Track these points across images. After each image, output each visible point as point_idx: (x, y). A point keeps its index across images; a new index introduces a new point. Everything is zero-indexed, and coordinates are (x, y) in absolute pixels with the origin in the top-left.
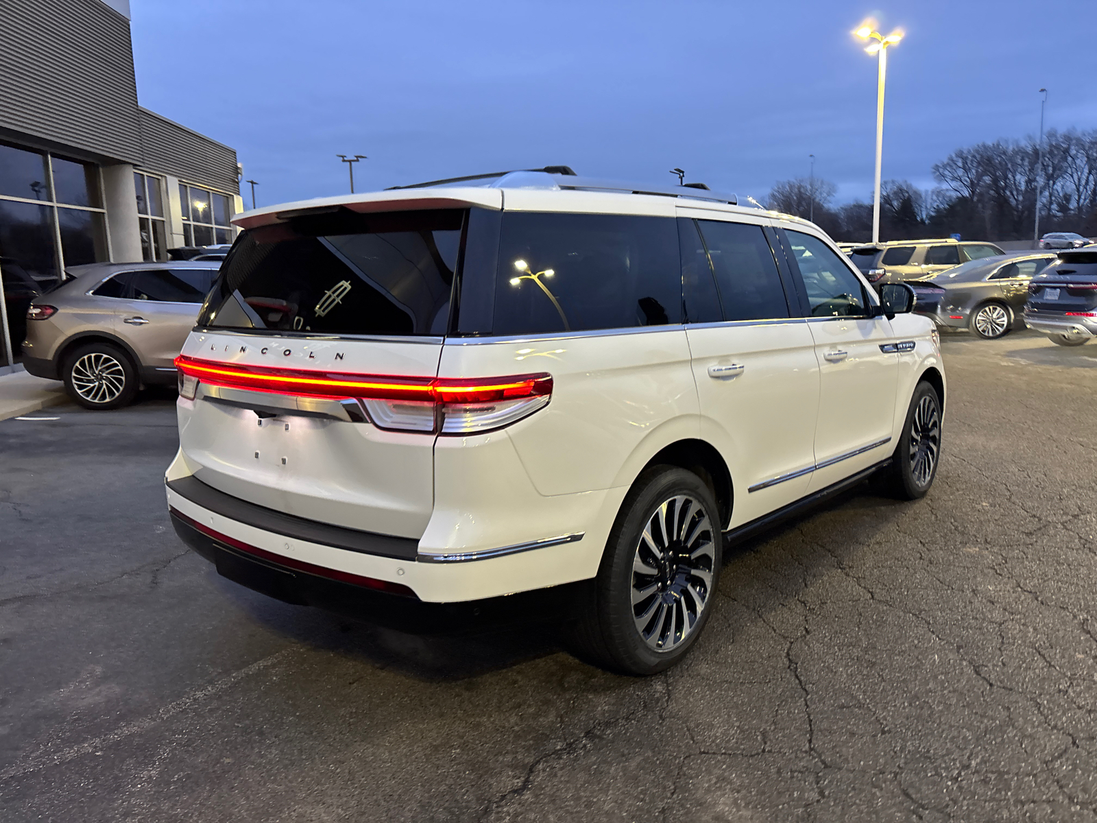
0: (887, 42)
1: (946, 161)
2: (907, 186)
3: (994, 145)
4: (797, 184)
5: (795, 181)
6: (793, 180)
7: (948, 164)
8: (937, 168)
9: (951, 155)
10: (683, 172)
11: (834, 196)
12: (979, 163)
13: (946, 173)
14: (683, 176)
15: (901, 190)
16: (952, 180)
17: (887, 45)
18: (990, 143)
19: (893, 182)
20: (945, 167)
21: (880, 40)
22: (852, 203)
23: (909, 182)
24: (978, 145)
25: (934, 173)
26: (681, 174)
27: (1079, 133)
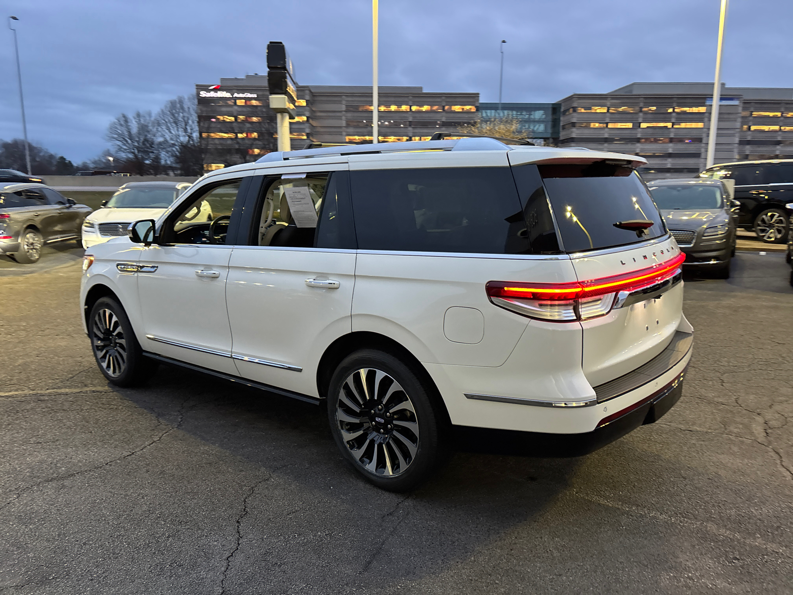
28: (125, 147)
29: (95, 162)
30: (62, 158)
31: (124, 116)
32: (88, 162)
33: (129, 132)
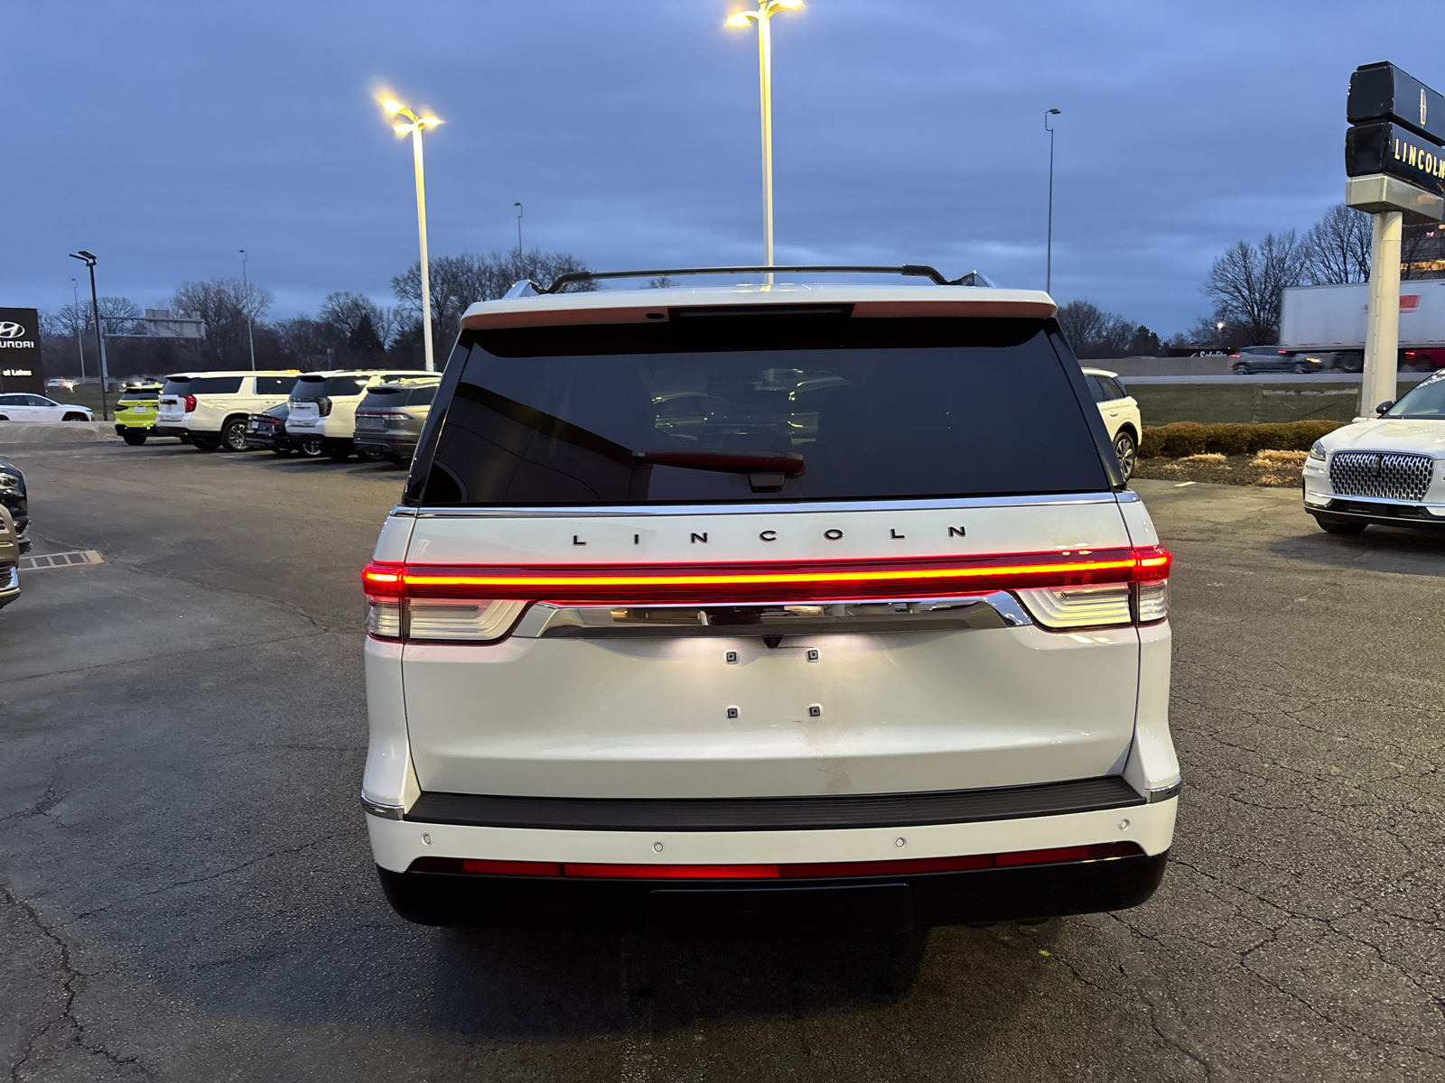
0: (422, 124)
1: (406, 275)
2: (363, 301)
3: (457, 259)
4: (213, 288)
5: (211, 283)
6: (207, 281)
7: (409, 278)
8: (396, 281)
9: (411, 268)
10: (94, 258)
11: (270, 308)
12: (444, 281)
13: (408, 288)
14: (95, 263)
15: (356, 304)
16: (416, 298)
17: (422, 128)
18: (453, 258)
19: (346, 294)
20: (405, 280)
21: (413, 119)
22: (296, 317)
23: (365, 297)
24: (440, 259)
25: (394, 287)
26: (91, 261)
27: (542, 256)
28: (1235, 304)
29: (1197, 334)
30: (1143, 330)
31: (1242, 246)
32: (1185, 334)
33: (1248, 276)
